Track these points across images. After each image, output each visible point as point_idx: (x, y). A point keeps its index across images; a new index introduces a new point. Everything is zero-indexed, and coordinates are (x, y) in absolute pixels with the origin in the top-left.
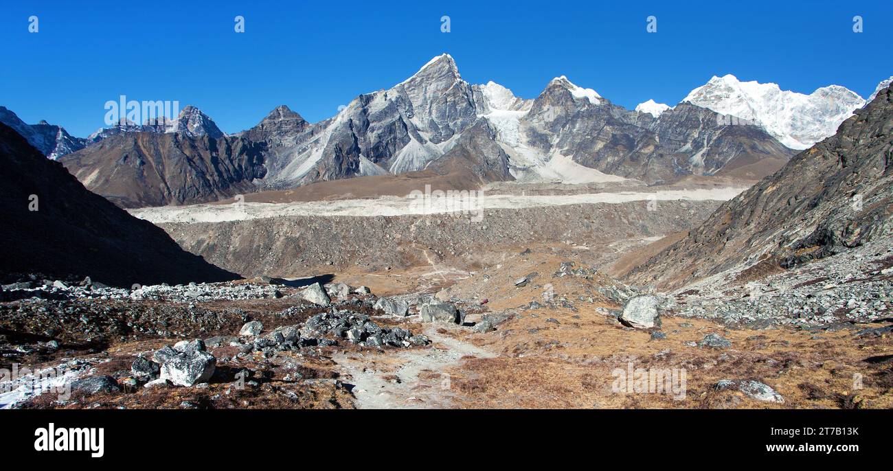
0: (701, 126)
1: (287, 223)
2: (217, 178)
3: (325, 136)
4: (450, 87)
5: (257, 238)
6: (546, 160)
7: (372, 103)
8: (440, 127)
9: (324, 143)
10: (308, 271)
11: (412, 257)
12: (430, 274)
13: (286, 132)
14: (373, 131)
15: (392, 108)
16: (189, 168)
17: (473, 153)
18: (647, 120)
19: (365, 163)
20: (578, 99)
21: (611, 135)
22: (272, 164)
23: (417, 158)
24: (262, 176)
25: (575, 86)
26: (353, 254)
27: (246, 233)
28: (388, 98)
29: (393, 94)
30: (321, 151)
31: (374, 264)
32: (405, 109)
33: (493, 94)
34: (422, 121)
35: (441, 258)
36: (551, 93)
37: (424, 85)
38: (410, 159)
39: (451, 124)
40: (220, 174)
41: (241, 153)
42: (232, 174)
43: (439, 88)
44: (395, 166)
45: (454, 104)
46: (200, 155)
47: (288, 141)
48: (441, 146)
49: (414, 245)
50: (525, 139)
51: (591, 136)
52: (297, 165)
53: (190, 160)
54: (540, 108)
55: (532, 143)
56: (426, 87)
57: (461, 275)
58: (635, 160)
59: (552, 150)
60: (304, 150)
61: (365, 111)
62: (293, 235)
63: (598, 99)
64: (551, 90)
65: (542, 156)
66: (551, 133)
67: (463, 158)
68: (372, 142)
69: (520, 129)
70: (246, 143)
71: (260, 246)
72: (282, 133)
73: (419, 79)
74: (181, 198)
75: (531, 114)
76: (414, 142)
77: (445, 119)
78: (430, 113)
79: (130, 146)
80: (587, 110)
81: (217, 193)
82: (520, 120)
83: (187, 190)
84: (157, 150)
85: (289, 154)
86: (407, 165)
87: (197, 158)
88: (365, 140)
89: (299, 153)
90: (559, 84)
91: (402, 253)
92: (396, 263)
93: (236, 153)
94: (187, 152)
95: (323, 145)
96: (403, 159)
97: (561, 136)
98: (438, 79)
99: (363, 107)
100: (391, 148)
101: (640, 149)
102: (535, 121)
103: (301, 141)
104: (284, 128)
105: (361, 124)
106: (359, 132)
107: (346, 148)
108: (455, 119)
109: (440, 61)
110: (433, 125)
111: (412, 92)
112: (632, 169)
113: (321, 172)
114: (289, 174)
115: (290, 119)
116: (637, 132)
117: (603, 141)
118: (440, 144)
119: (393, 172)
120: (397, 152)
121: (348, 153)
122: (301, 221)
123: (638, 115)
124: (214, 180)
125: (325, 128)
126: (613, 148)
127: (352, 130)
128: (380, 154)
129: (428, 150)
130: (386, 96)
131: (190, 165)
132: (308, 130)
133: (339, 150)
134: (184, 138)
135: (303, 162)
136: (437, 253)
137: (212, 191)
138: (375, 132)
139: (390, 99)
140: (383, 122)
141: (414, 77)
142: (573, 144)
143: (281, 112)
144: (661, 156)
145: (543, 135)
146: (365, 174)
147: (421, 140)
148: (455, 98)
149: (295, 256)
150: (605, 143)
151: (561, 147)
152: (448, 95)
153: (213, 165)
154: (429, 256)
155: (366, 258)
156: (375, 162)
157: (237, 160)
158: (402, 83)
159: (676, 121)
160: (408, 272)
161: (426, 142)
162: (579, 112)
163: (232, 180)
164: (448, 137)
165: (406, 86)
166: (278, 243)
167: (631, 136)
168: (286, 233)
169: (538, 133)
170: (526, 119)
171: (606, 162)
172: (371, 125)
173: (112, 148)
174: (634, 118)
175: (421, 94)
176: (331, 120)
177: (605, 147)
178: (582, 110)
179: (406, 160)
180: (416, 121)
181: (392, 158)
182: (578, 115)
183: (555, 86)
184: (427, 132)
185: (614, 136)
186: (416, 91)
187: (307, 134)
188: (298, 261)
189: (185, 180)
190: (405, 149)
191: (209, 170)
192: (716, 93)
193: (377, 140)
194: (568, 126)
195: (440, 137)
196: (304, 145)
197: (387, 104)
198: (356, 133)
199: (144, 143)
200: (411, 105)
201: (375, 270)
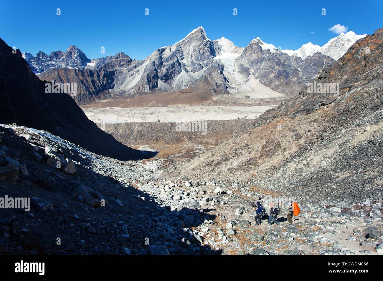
0: (324, 66)
1: (137, 125)
2: (94, 90)
3: (142, 69)
4: (201, 44)
5: (127, 130)
6: (247, 81)
7: (164, 53)
8: (196, 64)
9: (142, 72)
10: (146, 143)
11: (180, 139)
12: (186, 146)
13: (123, 65)
14: (164, 67)
15: (174, 55)
16: (82, 85)
17: (210, 80)
18: (299, 61)
19: (160, 83)
20: (264, 50)
21: (278, 71)
22: (117, 82)
23: (185, 80)
24: (113, 88)
25: (264, 43)
26: (160, 137)
27: (123, 128)
28: (172, 50)
29: (174, 49)
30: (140, 76)
31: (168, 141)
32: (180, 55)
33: (224, 44)
34: (188, 61)
35: (190, 139)
36: (251, 47)
37: (189, 43)
38: (182, 81)
39: (201, 63)
40: (95, 88)
41: (104, 77)
42: (100, 87)
43: (196, 45)
44: (174, 84)
45: (203, 53)
46: (86, 79)
47: (124, 69)
48: (196, 74)
49: (181, 134)
50: (237, 70)
51: (269, 70)
52: (129, 82)
53: (82, 82)
54: (246, 54)
55: (241, 72)
56: (190, 44)
57: (196, 146)
58: (288, 84)
59: (250, 76)
60: (132, 75)
61: (161, 57)
62: (140, 129)
63: (275, 50)
64: (251, 46)
65: (245, 79)
66: (250, 67)
67: (205, 83)
68: (164, 72)
69: (235, 65)
70: (106, 72)
71: (128, 133)
72: (121, 66)
73: (186, 41)
74: (79, 100)
75: (241, 57)
76: (183, 72)
77: (198, 61)
78: (192, 57)
79: (56, 75)
80: (268, 57)
81: (94, 97)
82: (236, 60)
83: (82, 96)
84: (68, 77)
85: (125, 77)
86: (180, 84)
87: (85, 80)
88: (161, 71)
89: (130, 76)
90: (255, 43)
91: (177, 137)
92: (175, 141)
93: (101, 77)
94: (81, 78)
95: (141, 73)
96: (178, 81)
97: (255, 69)
98: (196, 41)
99: (160, 55)
100: (173, 75)
101: (291, 78)
102: (242, 60)
103: (130, 70)
104: (122, 63)
105: (159, 63)
106: (158, 67)
107: (152, 76)
108: (203, 61)
109: (197, 32)
110: (193, 64)
111: (183, 47)
112: (286, 88)
113: (140, 88)
114: (125, 87)
115: (124, 59)
116: (291, 69)
117: (274, 73)
118: (196, 73)
119: (173, 87)
120: (175, 77)
121: (153, 78)
122: (142, 124)
123: (295, 58)
124: (93, 91)
125: (142, 64)
126: (278, 77)
127: (155, 66)
128: (167, 78)
129: (190, 76)
130: (171, 49)
131: (82, 84)
132: (133, 65)
133: (149, 77)
134: (79, 71)
135: (131, 81)
136: (189, 138)
137: (92, 96)
138: (165, 67)
139: (173, 51)
140: (169, 62)
141: (184, 39)
142: (260, 73)
143: (120, 55)
144: (300, 83)
145: (246, 68)
146: (160, 88)
147: (187, 71)
148: (204, 50)
149: (141, 137)
150: (275, 74)
151: (255, 75)
152: (201, 49)
153: (92, 84)
154: (186, 138)
155: (165, 139)
156: (165, 82)
157: (102, 81)
158: (179, 42)
159: (313, 62)
160: (178, 145)
161: (189, 72)
162: (264, 57)
163: (100, 90)
164: (200, 69)
165: (180, 44)
166: (135, 132)
167: (288, 71)
168: (137, 129)
169: (243, 67)
170: (239, 60)
171: (275, 84)
172: (164, 64)
173: (49, 76)
174: (293, 60)
175: (187, 48)
176: (145, 60)
177: (275, 76)
178: (265, 57)
179: (180, 81)
180: (185, 61)
181: (173, 80)
182: (263, 59)
183: (253, 44)
184: (190, 67)
185: (279, 71)
186: (185, 46)
187: (133, 67)
188: (142, 140)
189: (81, 91)
190: (179, 75)
191: (90, 86)
192: (342, 42)
193: (166, 71)
194: (258, 64)
195: (196, 70)
196: (132, 72)
197: (171, 53)
198: (156, 68)
199: (62, 74)
200: (183, 53)
201: (168, 143)
